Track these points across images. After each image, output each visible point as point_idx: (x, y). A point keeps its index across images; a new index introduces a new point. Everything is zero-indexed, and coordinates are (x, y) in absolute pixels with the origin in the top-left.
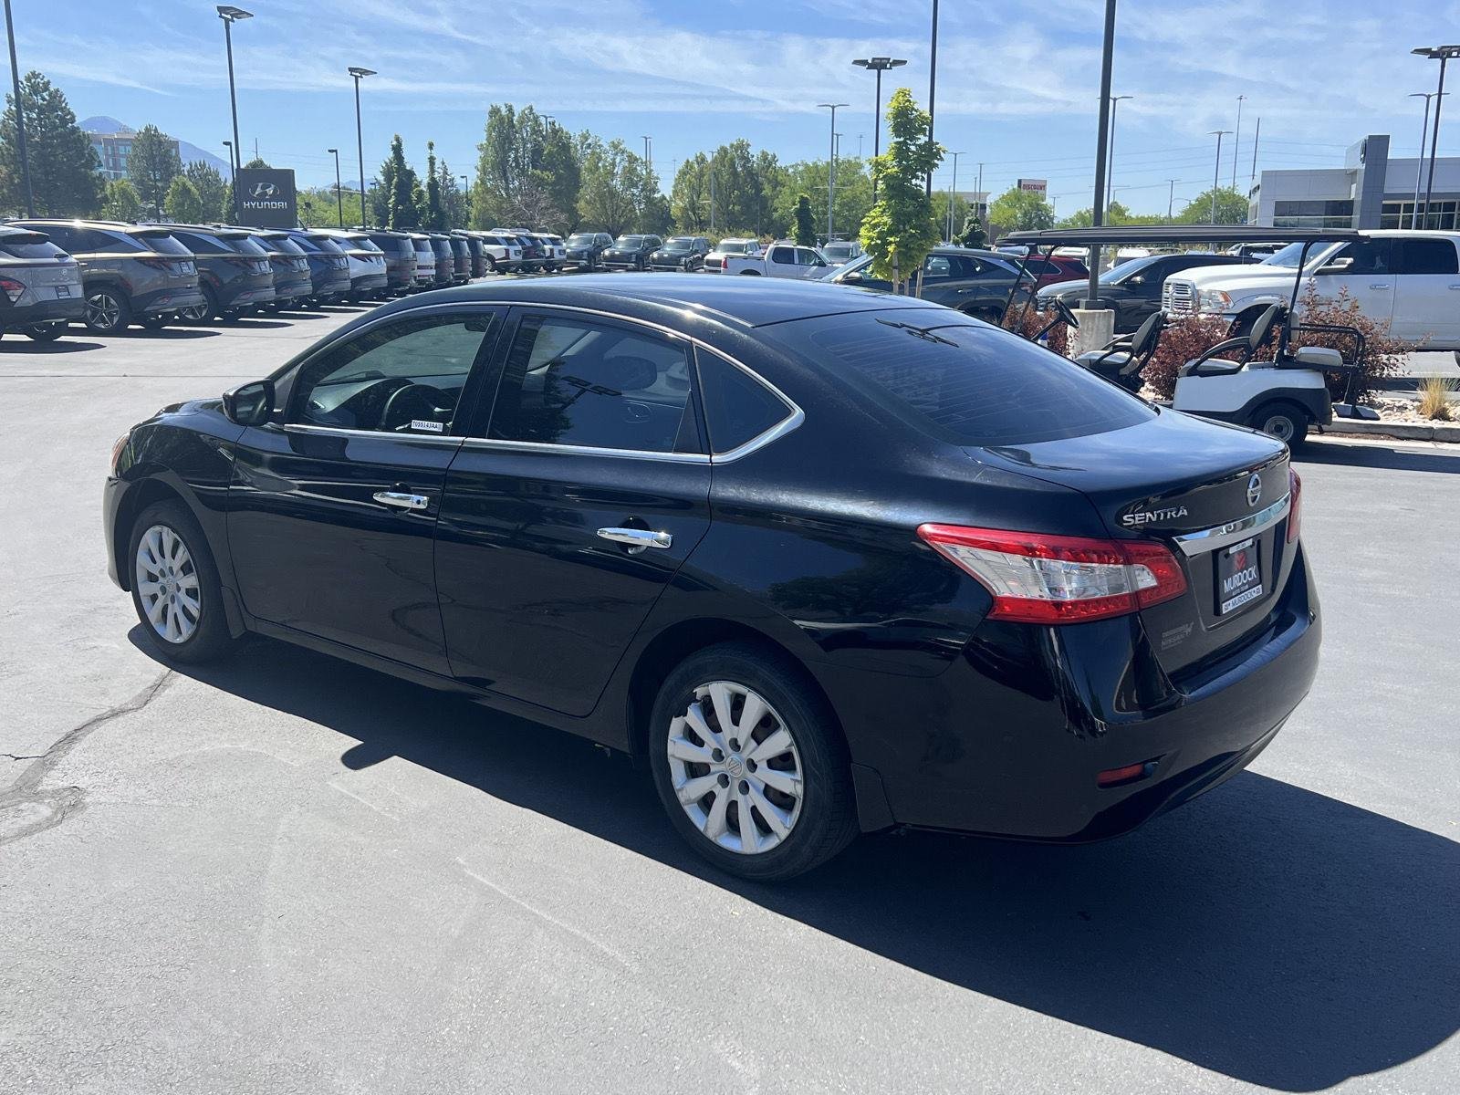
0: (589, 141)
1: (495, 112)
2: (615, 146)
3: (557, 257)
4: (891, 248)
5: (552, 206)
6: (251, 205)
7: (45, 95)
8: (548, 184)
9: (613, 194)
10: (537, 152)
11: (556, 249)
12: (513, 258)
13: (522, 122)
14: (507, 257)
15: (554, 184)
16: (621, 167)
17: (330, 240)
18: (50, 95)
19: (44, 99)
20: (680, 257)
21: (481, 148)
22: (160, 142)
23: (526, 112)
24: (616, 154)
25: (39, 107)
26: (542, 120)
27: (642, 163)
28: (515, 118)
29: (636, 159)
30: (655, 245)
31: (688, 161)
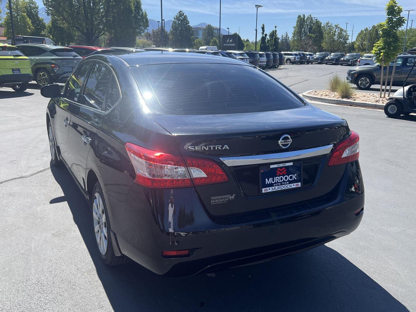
0: (329, 25)
1: (299, 17)
2: (336, 26)
3: (311, 59)
4: (382, 54)
5: (313, 44)
6: (226, 45)
7: (183, 17)
8: (313, 38)
9: (334, 41)
10: (311, 28)
11: (311, 57)
12: (297, 60)
13: (307, 20)
14: (295, 59)
15: (315, 38)
16: (337, 33)
17: (233, 54)
18: (184, 17)
19: (182, 18)
20: (350, 59)
21: (294, 28)
22: (211, 29)
23: (309, 16)
24: (336, 28)
25: (181, 20)
26: (314, 19)
27: (344, 31)
28: (305, 18)
29: (343, 30)
30: (343, 56)
31: (362, 30)
